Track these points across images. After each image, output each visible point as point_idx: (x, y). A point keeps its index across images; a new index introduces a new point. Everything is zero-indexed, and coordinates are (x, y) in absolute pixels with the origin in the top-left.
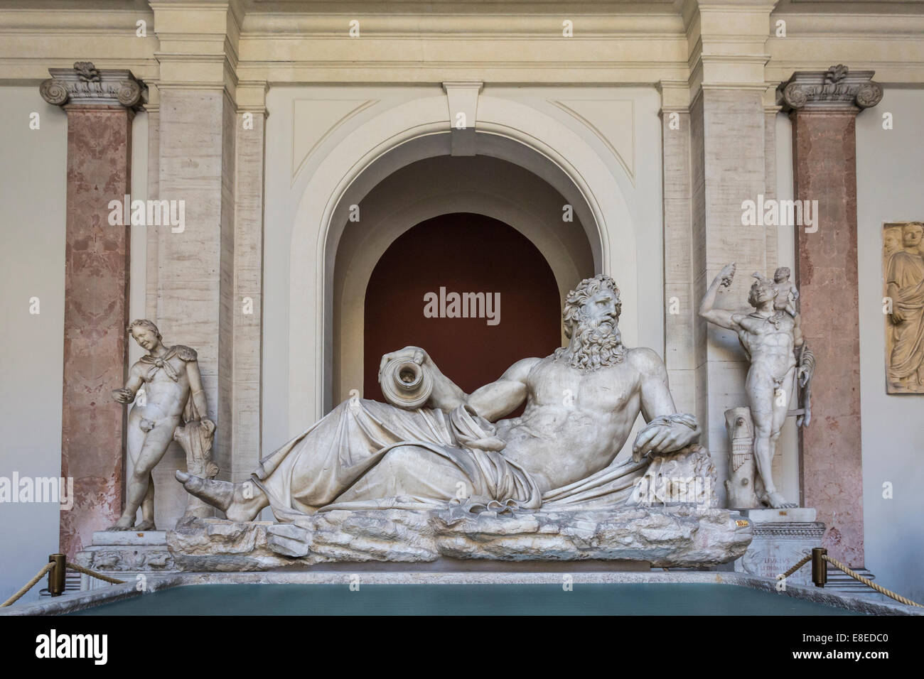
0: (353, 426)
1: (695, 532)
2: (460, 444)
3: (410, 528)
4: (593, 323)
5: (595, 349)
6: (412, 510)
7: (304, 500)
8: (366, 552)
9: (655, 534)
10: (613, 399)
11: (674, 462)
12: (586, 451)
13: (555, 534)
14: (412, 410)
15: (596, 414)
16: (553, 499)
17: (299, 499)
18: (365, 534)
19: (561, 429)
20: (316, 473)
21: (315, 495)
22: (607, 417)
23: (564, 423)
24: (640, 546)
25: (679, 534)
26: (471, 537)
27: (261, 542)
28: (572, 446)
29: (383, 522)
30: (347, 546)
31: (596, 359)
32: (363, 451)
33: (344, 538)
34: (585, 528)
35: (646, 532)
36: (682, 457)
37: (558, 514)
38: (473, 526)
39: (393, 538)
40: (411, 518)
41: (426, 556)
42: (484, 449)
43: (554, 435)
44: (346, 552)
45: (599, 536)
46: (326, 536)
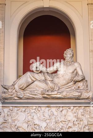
0: (28, 76)
1: (81, 94)
2: (46, 79)
3: (38, 93)
4: (68, 58)
5: (68, 62)
6: (38, 91)
7: (20, 88)
8: (31, 97)
9: (75, 94)
10: (71, 71)
11: (79, 83)
12: (67, 80)
13: (60, 94)
14: (38, 73)
15: (69, 74)
16: (61, 88)
17: (19, 88)
18: (31, 94)
19: (63, 76)
20: (22, 84)
21: (22, 88)
22: (70, 74)
23: (63, 75)
24: (72, 96)
25: (78, 94)
26: (47, 95)
27: (16, 95)
28: (65, 79)
29: (34, 93)
30: (28, 96)
31: (69, 64)
32: (30, 81)
33: (28, 95)
34: (64, 94)
35: (73, 94)
36: (81, 82)
37: (61, 91)
38: (47, 93)
39: (36, 95)
40: (38, 92)
41: (40, 98)
42: (49, 80)
43: (62, 77)
44: (28, 97)
45: (66, 95)
46: (26, 95)
